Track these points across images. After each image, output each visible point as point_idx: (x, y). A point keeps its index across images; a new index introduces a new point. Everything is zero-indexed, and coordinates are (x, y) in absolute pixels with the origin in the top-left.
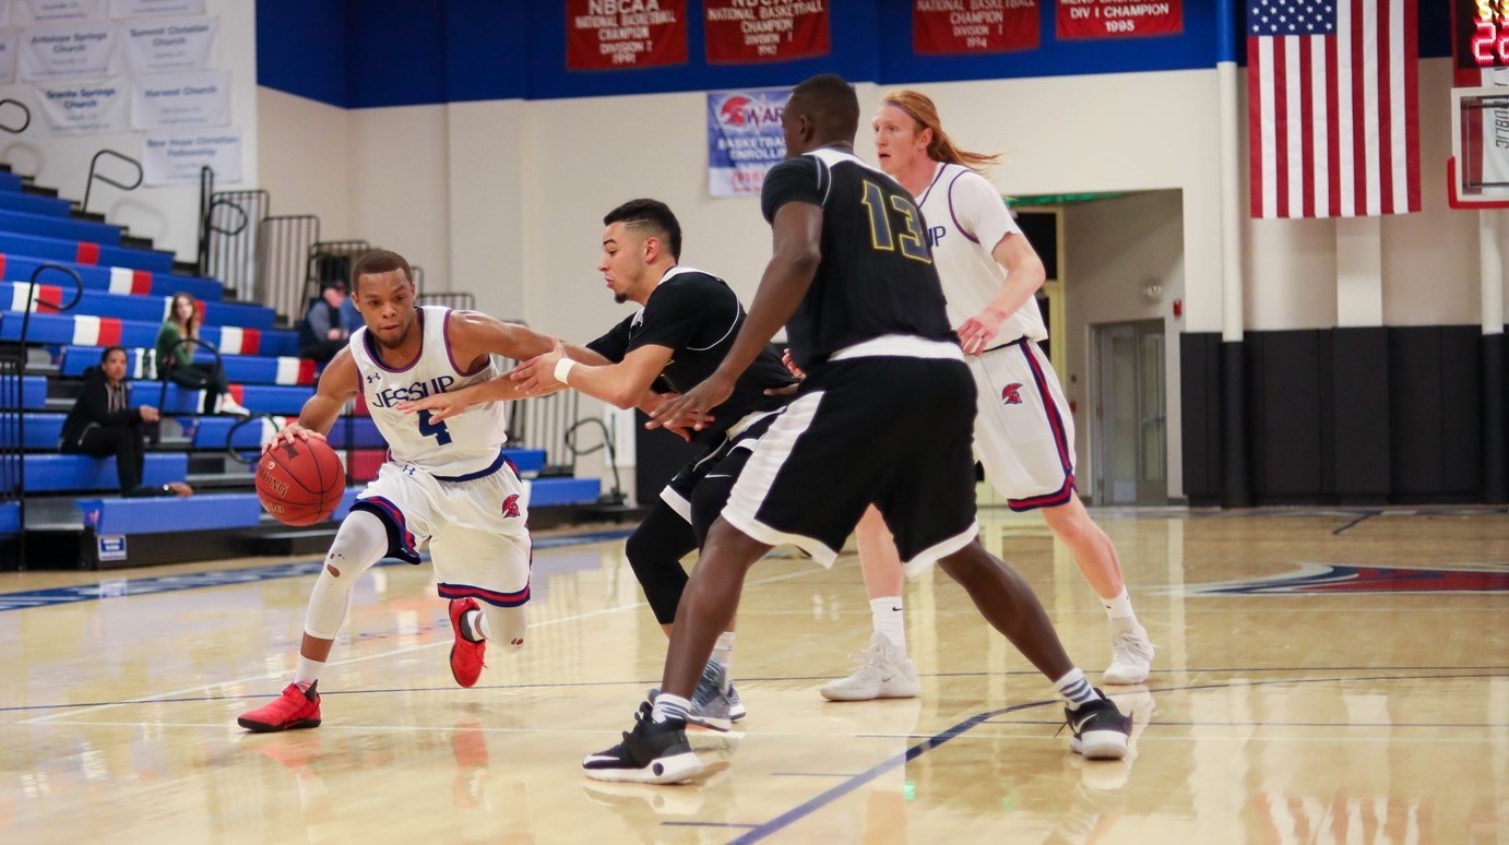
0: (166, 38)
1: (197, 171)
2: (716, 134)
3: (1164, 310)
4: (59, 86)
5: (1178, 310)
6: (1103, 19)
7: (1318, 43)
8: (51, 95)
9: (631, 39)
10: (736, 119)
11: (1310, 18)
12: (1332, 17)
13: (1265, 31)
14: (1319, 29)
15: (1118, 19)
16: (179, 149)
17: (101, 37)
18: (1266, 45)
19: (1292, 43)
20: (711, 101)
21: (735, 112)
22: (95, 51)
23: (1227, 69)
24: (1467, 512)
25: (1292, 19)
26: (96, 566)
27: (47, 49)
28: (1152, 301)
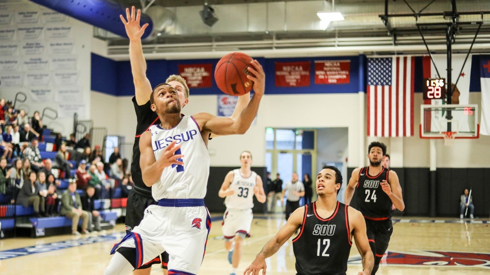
0: (66, 76)
1: (73, 115)
2: (219, 107)
3: (343, 160)
4: (35, 88)
5: (347, 160)
6: (328, 79)
7: (387, 88)
8: (33, 91)
9: (196, 80)
10: (225, 103)
11: (385, 81)
12: (391, 81)
13: (372, 84)
14: (387, 84)
15: (332, 79)
16: (68, 108)
17: (47, 75)
18: (372, 88)
19: (379, 88)
20: (218, 98)
21: (225, 101)
22: (45, 79)
23: (361, 94)
24: (424, 221)
25: (380, 81)
26: (35, 237)
27: (32, 78)
28: (340, 157)
